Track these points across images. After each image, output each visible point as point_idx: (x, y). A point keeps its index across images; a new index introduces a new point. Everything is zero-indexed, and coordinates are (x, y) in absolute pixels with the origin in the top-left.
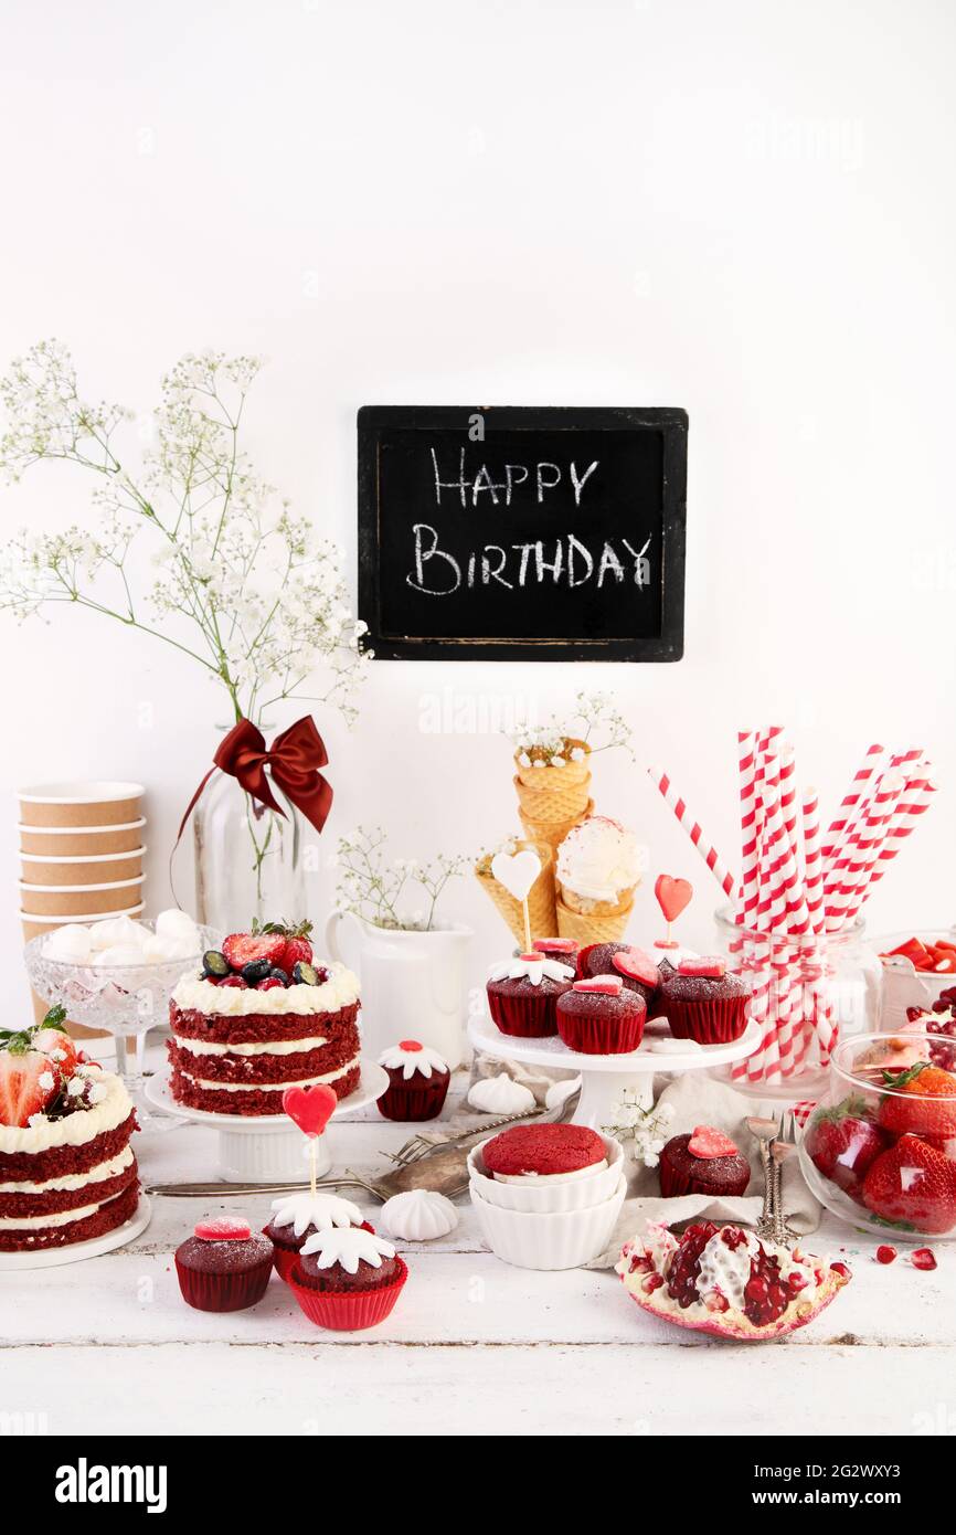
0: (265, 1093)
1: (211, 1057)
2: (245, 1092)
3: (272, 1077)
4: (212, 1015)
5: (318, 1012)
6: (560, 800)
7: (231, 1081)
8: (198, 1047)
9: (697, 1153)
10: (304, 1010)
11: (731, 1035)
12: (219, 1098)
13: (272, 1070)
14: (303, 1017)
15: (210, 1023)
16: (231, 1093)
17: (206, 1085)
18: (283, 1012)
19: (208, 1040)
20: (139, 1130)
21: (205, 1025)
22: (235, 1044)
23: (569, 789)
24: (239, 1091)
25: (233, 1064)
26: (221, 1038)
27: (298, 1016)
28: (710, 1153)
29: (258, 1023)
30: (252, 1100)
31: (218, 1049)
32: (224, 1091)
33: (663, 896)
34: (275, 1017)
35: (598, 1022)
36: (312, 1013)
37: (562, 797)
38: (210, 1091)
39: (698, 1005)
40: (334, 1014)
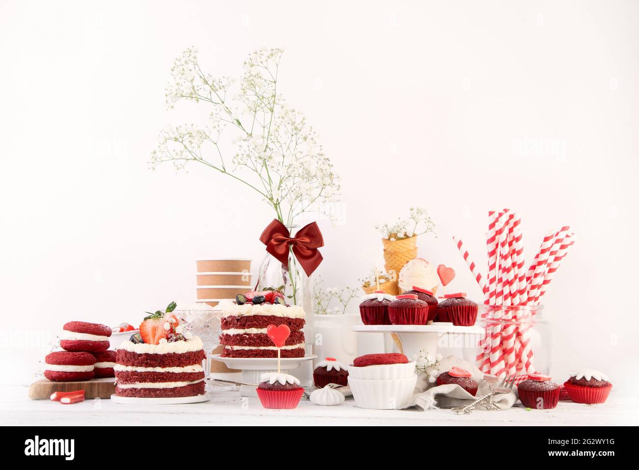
0: (261, 350)
1: (238, 335)
2: (252, 350)
3: (264, 343)
4: (239, 316)
5: (285, 316)
6: (402, 257)
7: (246, 345)
8: (232, 332)
9: (452, 374)
10: (279, 314)
11: (467, 322)
12: (241, 353)
13: (264, 340)
14: (278, 318)
15: (238, 320)
16: (246, 351)
17: (236, 348)
18: (270, 315)
19: (237, 328)
20: (206, 358)
21: (236, 321)
22: (249, 328)
23: (407, 252)
24: (250, 350)
25: (247, 336)
26: (243, 326)
27: (276, 317)
28: (458, 374)
29: (259, 319)
30: (255, 353)
31: (241, 331)
32: (244, 350)
33: (440, 272)
34: (266, 317)
35: (406, 309)
36: (282, 316)
37: (404, 255)
38: (237, 351)
39: (451, 308)
40: (292, 319)
